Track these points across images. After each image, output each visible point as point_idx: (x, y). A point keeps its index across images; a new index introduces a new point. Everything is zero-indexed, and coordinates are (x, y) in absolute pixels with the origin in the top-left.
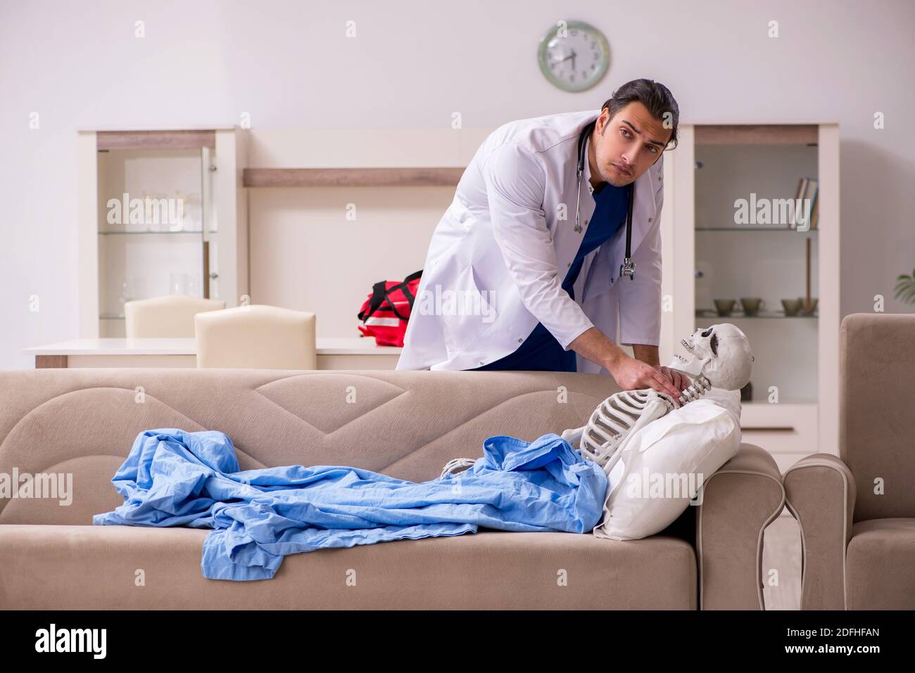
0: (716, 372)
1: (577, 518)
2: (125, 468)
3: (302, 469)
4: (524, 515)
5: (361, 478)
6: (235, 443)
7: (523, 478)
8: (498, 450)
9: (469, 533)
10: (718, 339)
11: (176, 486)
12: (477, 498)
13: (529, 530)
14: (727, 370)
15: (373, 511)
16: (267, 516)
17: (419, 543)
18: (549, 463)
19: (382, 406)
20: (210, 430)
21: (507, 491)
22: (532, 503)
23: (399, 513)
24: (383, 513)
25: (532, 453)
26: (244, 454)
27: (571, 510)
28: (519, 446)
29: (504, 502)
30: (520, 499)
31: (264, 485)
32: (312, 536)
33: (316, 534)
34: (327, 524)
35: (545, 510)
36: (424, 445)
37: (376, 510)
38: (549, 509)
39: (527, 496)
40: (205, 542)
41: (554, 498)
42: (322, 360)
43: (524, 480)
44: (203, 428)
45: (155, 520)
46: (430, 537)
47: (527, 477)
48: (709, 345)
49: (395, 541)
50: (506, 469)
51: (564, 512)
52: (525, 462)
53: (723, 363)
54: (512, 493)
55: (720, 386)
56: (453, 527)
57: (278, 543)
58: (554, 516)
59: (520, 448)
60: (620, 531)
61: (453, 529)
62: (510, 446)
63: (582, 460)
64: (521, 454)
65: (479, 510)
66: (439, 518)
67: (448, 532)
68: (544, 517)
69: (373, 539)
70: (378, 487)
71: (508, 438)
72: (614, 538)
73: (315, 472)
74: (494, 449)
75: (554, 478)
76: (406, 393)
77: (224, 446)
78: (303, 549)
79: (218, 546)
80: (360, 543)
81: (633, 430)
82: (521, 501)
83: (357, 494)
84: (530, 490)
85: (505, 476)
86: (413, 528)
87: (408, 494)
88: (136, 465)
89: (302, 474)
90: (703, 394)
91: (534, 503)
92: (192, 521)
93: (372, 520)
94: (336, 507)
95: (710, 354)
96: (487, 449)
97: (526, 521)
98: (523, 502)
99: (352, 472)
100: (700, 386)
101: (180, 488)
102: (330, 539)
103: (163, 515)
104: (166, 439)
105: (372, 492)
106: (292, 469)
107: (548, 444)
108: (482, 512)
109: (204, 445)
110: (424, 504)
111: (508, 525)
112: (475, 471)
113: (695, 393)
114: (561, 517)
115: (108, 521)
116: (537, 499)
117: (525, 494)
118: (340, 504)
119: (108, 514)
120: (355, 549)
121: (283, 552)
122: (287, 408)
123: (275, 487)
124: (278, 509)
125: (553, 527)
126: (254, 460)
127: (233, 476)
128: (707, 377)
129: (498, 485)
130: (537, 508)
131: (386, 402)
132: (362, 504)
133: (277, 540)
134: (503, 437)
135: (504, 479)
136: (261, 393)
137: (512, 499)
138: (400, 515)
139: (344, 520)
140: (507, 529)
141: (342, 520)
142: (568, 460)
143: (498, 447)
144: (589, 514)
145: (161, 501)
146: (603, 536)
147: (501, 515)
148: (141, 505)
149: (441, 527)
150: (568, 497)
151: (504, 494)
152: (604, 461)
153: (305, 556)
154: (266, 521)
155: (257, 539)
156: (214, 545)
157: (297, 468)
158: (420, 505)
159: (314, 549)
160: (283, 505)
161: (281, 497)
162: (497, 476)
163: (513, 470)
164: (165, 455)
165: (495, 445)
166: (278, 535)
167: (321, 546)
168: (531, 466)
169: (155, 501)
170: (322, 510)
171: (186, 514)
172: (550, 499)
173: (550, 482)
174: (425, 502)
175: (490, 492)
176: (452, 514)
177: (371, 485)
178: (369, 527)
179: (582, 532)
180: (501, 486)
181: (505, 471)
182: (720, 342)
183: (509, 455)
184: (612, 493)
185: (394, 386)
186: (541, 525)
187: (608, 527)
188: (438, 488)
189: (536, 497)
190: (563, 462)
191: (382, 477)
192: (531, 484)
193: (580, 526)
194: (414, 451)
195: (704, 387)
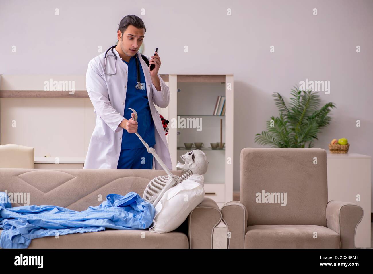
0: (194, 168)
1: (143, 223)
3: (36, 206)
4: (123, 223)
5: (59, 210)
7: (122, 209)
9: (102, 231)
12: (105, 217)
13: (125, 229)
14: (198, 167)
15: (65, 222)
16: (25, 224)
17: (83, 234)
18: (132, 203)
19: (66, 183)
22: (126, 218)
23: (75, 223)
24: (69, 223)
25: (125, 199)
27: (140, 220)
28: (120, 197)
29: (116, 218)
31: (22, 212)
32: (42, 232)
33: (43, 231)
34: (49, 227)
35: (131, 221)
36: (83, 197)
37: (66, 222)
38: (132, 220)
39: (124, 216)
40: (1, 234)
41: (134, 216)
42: (36, 165)
43: (122, 210)
46: (88, 232)
47: (124, 209)
48: (191, 158)
49: (74, 233)
51: (138, 221)
52: (122, 203)
53: (197, 165)
54: (118, 215)
55: (196, 173)
56: (96, 228)
57: (29, 235)
58: (134, 223)
59: (120, 198)
60: (160, 230)
61: (96, 229)
62: (116, 197)
63: (144, 201)
64: (121, 200)
65: (106, 221)
66: (91, 225)
67: (94, 230)
68: (130, 224)
69: (66, 233)
70: (66, 213)
71: (115, 194)
72: (157, 232)
73: (42, 207)
74: (110, 199)
75: (133, 209)
76: (75, 178)
78: (39, 237)
79: (6, 236)
80: (61, 234)
81: (163, 190)
83: (58, 216)
84: (125, 214)
85: (115, 209)
86: (80, 229)
87: (78, 216)
89: (36, 209)
90: (190, 177)
91: (126, 219)
93: (65, 226)
94: (51, 221)
95: (192, 162)
96: (108, 199)
97: (124, 226)
98: (122, 218)
99: (56, 208)
100: (188, 174)
102: (49, 233)
105: (64, 215)
106: (32, 207)
107: (131, 196)
108: (107, 222)
110: (84, 220)
111: (118, 227)
112: (103, 206)
113: (187, 176)
114: (137, 223)
118: (52, 220)
121: (31, 238)
122: (29, 183)
123: (26, 213)
124: (29, 222)
125: (135, 227)
127: (10, 209)
128: (191, 170)
129: (112, 212)
130: (128, 220)
131: (68, 181)
132: (61, 219)
133: (29, 233)
135: (115, 210)
136: (19, 177)
137: (118, 217)
138: (76, 224)
139: (54, 226)
140: (117, 229)
142: (139, 201)
143: (111, 198)
144: (148, 221)
146: (153, 231)
147: (114, 223)
149: (91, 228)
150: (139, 216)
151: (115, 215)
152: (152, 202)
153: (40, 240)
154: (25, 226)
155: (21, 233)
156: (4, 235)
157: (34, 206)
158: (83, 220)
159: (43, 237)
160: (31, 220)
161: (30, 217)
162: (112, 209)
163: (118, 207)
165: (111, 197)
166: (29, 231)
167: (46, 236)
168: (125, 205)
170: (46, 222)
172: (132, 216)
173: (132, 211)
174: (85, 219)
175: (110, 214)
176: (95, 223)
177: (63, 213)
178: (64, 228)
179: (145, 228)
180: (114, 212)
181: (115, 207)
182: (195, 157)
183: (116, 201)
184: (157, 215)
185: (70, 175)
186: (129, 227)
187: (155, 228)
188: (90, 214)
189: (127, 216)
190: (137, 202)
191: (67, 210)
192: (125, 211)
193: (144, 226)
194: (79, 199)
195: (190, 174)
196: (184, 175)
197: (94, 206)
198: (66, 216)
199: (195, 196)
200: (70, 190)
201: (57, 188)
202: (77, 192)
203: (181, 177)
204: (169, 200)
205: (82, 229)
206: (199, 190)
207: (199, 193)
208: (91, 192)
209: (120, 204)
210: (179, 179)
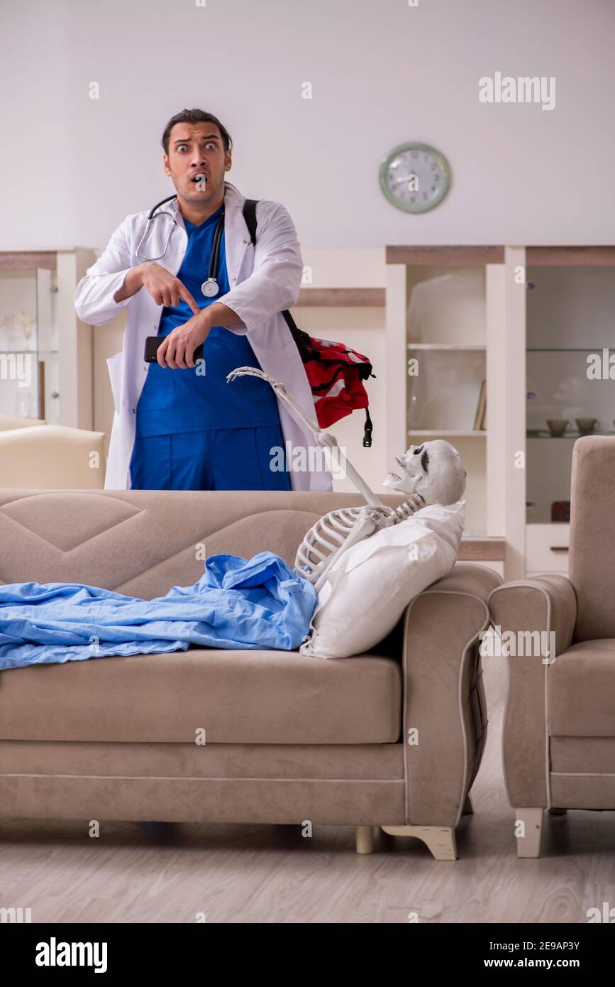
1: (286, 635)
3: (37, 586)
4: (237, 632)
5: (93, 596)
7: (240, 596)
8: (219, 568)
9: (179, 650)
10: (429, 456)
12: (192, 616)
13: (240, 647)
14: (438, 487)
15: (89, 627)
17: (129, 660)
18: (267, 580)
19: (120, 525)
21: (221, 609)
22: (243, 620)
23: (114, 630)
24: (99, 630)
25: (248, 572)
27: (281, 627)
28: (238, 564)
29: (219, 619)
30: (232, 616)
32: (26, 652)
33: (31, 650)
34: (46, 640)
35: (256, 628)
36: (159, 563)
37: (92, 627)
38: (259, 626)
39: (240, 614)
41: (267, 616)
43: (241, 598)
46: (141, 654)
47: (245, 594)
48: (420, 463)
49: (107, 657)
50: (225, 588)
51: (275, 628)
52: (242, 581)
53: (433, 480)
54: (224, 611)
56: (165, 643)
58: (263, 634)
59: (240, 566)
60: (325, 650)
61: (165, 646)
62: (232, 564)
63: (296, 577)
64: (239, 572)
65: (192, 628)
66: (150, 635)
67: (158, 649)
68: (255, 635)
69: (85, 655)
70: (107, 604)
71: (230, 556)
72: (320, 656)
73: (49, 589)
74: (216, 567)
75: (272, 596)
76: (143, 513)
78: (18, 665)
80: (73, 659)
82: (233, 619)
83: (82, 612)
84: (244, 608)
85: (223, 594)
86: (125, 645)
87: (130, 611)
89: (36, 591)
91: (246, 621)
93: (88, 637)
94: (55, 623)
95: (420, 473)
96: (209, 568)
97: (239, 638)
98: (235, 620)
99: (84, 590)
100: (413, 503)
102: (44, 654)
105: (97, 610)
106: (26, 586)
107: (263, 562)
108: (195, 630)
110: (142, 622)
111: (222, 642)
112: (200, 587)
113: (409, 510)
114: (271, 633)
116: (249, 616)
117: (238, 611)
118: (58, 621)
120: (68, 665)
122: (27, 527)
123: (10, 604)
125: (265, 644)
129: (213, 602)
130: (248, 626)
131: (123, 521)
132: (83, 620)
134: (225, 556)
135: (221, 597)
137: (224, 617)
138: (115, 632)
139: (61, 637)
140: (219, 646)
141: (59, 637)
142: (283, 576)
143: (218, 565)
144: (297, 630)
146: (308, 653)
147: (216, 632)
149: (154, 644)
150: (280, 614)
151: (218, 612)
153: (19, 671)
157: (31, 585)
158: (138, 622)
159: (28, 664)
160: (1, 621)
161: (2, 614)
162: (216, 594)
163: (232, 588)
165: (216, 564)
167: (35, 662)
168: (248, 585)
170: (40, 626)
172: (262, 616)
173: (268, 600)
174: (143, 620)
175: (205, 610)
176: (166, 630)
177: (99, 602)
178: (84, 642)
179: (290, 649)
180: (215, 604)
181: (224, 590)
182: (431, 460)
183: (229, 573)
184: (319, 612)
185: (130, 505)
186: (252, 642)
187: (315, 644)
188: (157, 606)
189: (248, 614)
190: (278, 580)
191: (113, 595)
192: (246, 601)
193: (288, 643)
194: (148, 569)
195: (418, 504)
196: (402, 507)
197: (182, 587)
198: (102, 611)
199: (415, 563)
200: (127, 543)
201: (96, 538)
202: (145, 550)
203: (396, 511)
204: (348, 573)
205: (128, 647)
206: (426, 547)
207: (425, 557)
208: (180, 551)
209: (237, 583)
210: (389, 517)
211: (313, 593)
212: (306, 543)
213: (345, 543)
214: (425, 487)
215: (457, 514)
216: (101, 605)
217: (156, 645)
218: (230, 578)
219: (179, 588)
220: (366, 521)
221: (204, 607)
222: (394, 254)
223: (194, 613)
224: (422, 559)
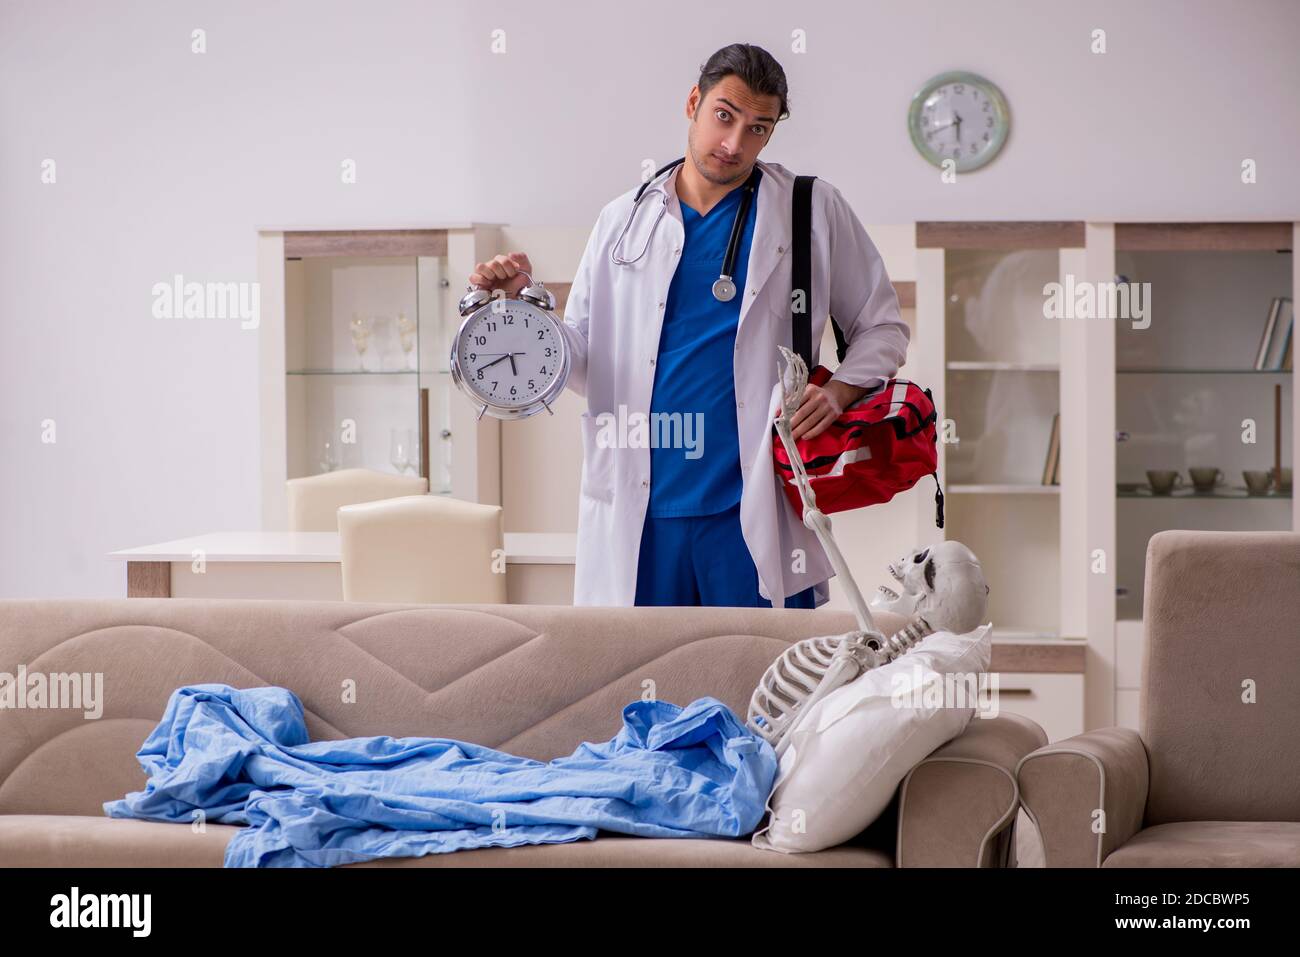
0: (935, 612)
1: (734, 815)
2: (154, 739)
3: (390, 741)
4: (665, 815)
5: (468, 757)
6: (304, 704)
7: (671, 761)
8: (643, 720)
9: (585, 839)
10: (936, 566)
11: (202, 766)
12: (603, 790)
13: (669, 835)
14: (949, 611)
15: (458, 806)
16: (311, 812)
17: (514, 852)
18: (711, 736)
19: (508, 655)
20: (273, 685)
21: (643, 781)
22: (675, 796)
24: (472, 809)
25: (682, 725)
26: (319, 719)
27: (728, 806)
28: (670, 714)
29: (640, 795)
30: (659, 791)
31: (337, 763)
32: (371, 840)
33: (377, 837)
34: (398, 824)
35: (691, 807)
36: (560, 709)
37: (463, 805)
38: (696, 804)
39: (669, 787)
40: (229, 845)
41: (708, 789)
42: (516, 571)
43: (671, 763)
44: (265, 683)
45: (172, 812)
46: (529, 845)
47: (678, 758)
48: (923, 575)
49: (481, 848)
50: (651, 749)
51: (718, 807)
52: (673, 738)
53: (942, 601)
54: (647, 784)
55: (943, 630)
56: (563, 829)
57: (322, 850)
58: (702, 814)
59: (672, 716)
60: (788, 841)
61: (564, 833)
62: (661, 714)
63: (749, 735)
64: (668, 727)
65: (603, 807)
66: (544, 818)
67: (554, 838)
68: (690, 817)
69: (452, 845)
70: (486, 771)
71: (657, 704)
72: (780, 849)
73: (407, 745)
74: (638, 719)
75: (713, 758)
76: (541, 638)
77: (285, 708)
78: (357, 858)
79: (245, 851)
80: (434, 851)
81: (813, 697)
82: (660, 794)
83: (450, 781)
84: (676, 778)
85: (647, 757)
86: (509, 831)
87: (517, 781)
88: (168, 735)
89: (388, 749)
91: (677, 797)
92: (223, 815)
93: (456, 818)
94: (409, 799)
95: (923, 589)
96: (628, 720)
97: (667, 822)
98: (662, 796)
99: (455, 748)
100: (913, 630)
101: (207, 770)
102: (395, 844)
103: (185, 807)
104: (208, 700)
105: (473, 778)
106: (374, 741)
107: (703, 713)
108: (606, 810)
109: (258, 708)
110: (533, 797)
111: (643, 828)
112: (617, 745)
113: (908, 640)
114: (712, 814)
115: (117, 812)
116: (683, 791)
117: (667, 783)
118: (416, 795)
119: (117, 802)
120: (427, 858)
121: (330, 862)
122: (378, 658)
123: (351, 767)
124: (329, 803)
125: (704, 829)
126: (331, 728)
127: (294, 750)
128: (923, 618)
129: (633, 770)
130: (681, 804)
131: (511, 649)
132: (450, 795)
133: (322, 845)
134: (651, 703)
135: (644, 762)
136: (345, 635)
137: (647, 792)
139: (418, 818)
140: (641, 833)
141: (415, 819)
142: (730, 732)
143: (642, 716)
144: (748, 809)
145: (180, 788)
146: (763, 846)
147: (635, 813)
148: (154, 792)
149: (547, 831)
150: (727, 787)
151: (638, 784)
152: (777, 739)
154: (309, 819)
155: (297, 843)
156: (240, 850)
157: (383, 739)
158: (529, 797)
159: (371, 858)
160: (335, 797)
161: (336, 786)
162: (637, 757)
163: (660, 749)
164: (202, 723)
165: (639, 714)
166: (324, 838)
167: (381, 854)
168: (680, 744)
169: (172, 788)
170: (388, 804)
171: (216, 805)
172: (701, 790)
173: (710, 764)
174: (535, 794)
175: (620, 781)
176: (565, 810)
177: (477, 766)
178: (453, 827)
179: (737, 834)
180: (635, 772)
181: (648, 751)
182: (938, 572)
183: (656, 728)
184: (779, 787)
185: (524, 627)
186: (683, 827)
187: (772, 834)
188: (554, 773)
189: (683, 787)
190: (723, 736)
191: (496, 755)
192: (680, 768)
193: (735, 827)
194: (548, 717)
195: (920, 631)
196: (899, 637)
197: (594, 742)
198: (479, 780)
200: (517, 681)
201: (475, 673)
202: (542, 691)
204: (821, 733)
205: (512, 834)
208: (592, 691)
209: (667, 742)
210: (881, 651)
211: (773, 758)
212: (762, 688)
213: (818, 688)
214: (930, 609)
215: (979, 643)
216: (477, 770)
217: (550, 832)
218: (657, 734)
219: (588, 745)
220: (844, 662)
221: (619, 777)
222: (928, 233)
223: (607, 786)
224: (923, 716)
